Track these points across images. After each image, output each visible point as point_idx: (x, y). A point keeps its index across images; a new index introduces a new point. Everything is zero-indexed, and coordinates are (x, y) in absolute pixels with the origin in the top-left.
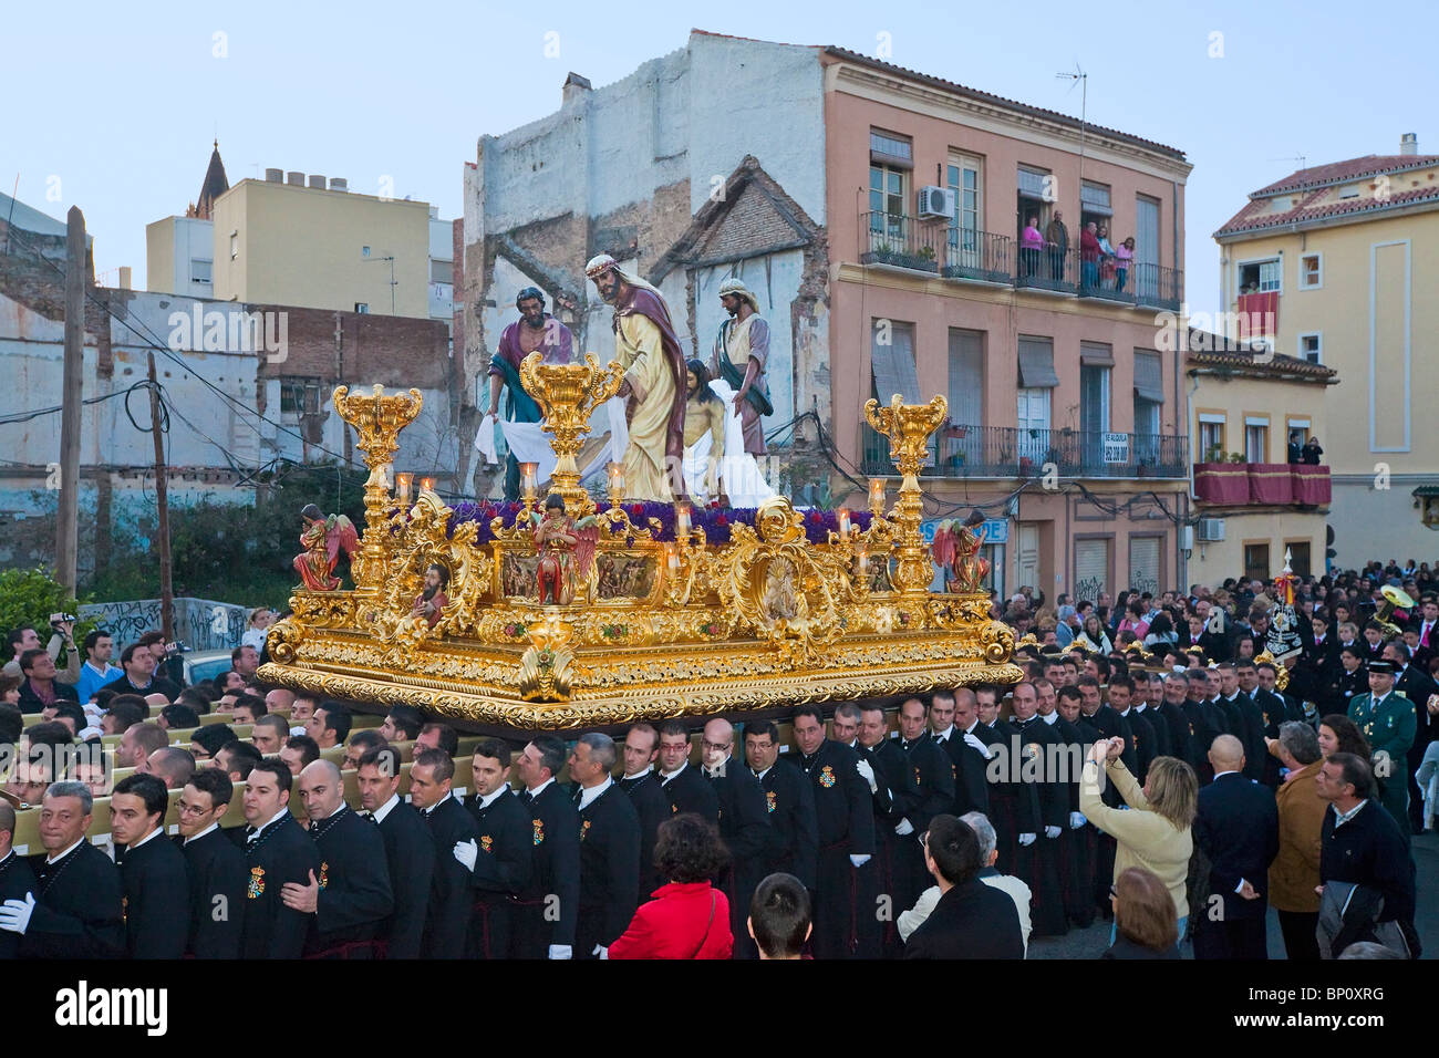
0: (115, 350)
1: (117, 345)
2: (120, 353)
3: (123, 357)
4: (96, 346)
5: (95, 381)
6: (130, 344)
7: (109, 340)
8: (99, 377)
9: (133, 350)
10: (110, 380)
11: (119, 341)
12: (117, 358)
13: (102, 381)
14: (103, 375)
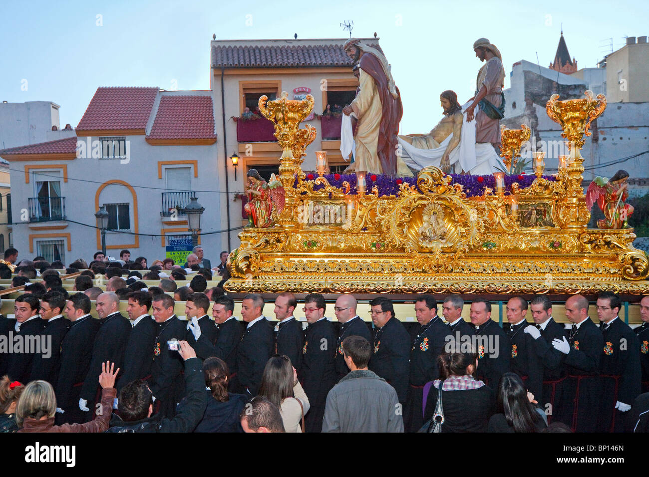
0: (599, 130)
1: (600, 128)
2: (601, 131)
3: (602, 133)
4: (591, 129)
5: (591, 144)
6: (605, 126)
7: (596, 126)
8: (593, 142)
9: (606, 129)
10: (597, 143)
11: (601, 126)
12: (600, 133)
13: (594, 144)
14: (594, 142)
